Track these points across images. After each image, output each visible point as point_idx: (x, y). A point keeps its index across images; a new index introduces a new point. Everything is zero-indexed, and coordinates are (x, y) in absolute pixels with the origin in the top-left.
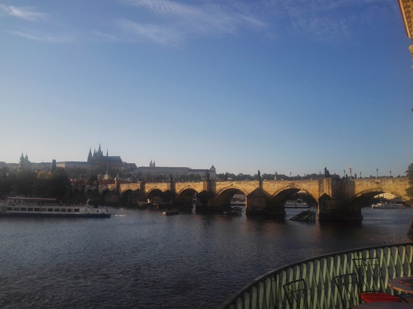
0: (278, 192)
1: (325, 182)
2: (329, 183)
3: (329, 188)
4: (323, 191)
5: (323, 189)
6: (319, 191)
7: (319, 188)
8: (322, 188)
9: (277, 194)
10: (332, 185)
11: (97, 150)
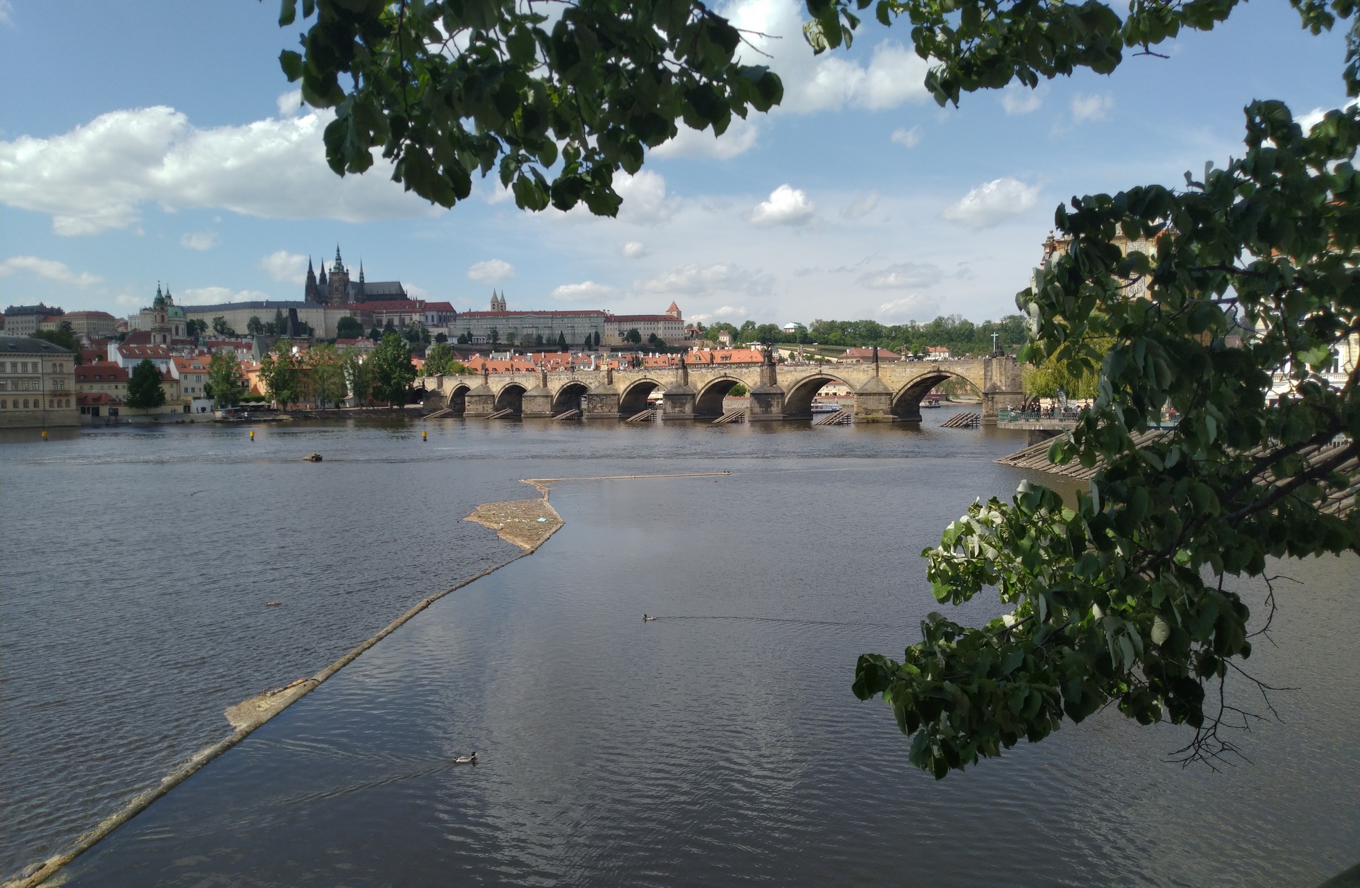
0: (912, 383)
1: (994, 364)
2: (1001, 365)
3: (1001, 374)
4: (991, 379)
5: (992, 375)
6: (985, 378)
7: (985, 374)
8: (989, 373)
9: (909, 386)
10: (1005, 369)
11: (330, 265)
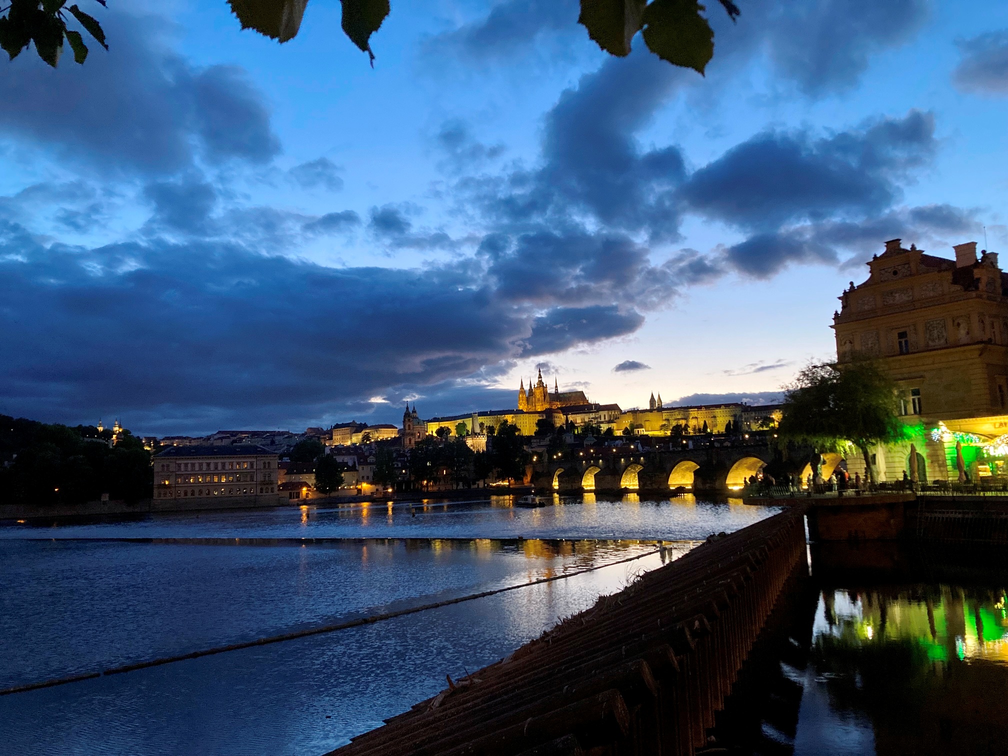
11: (535, 381)
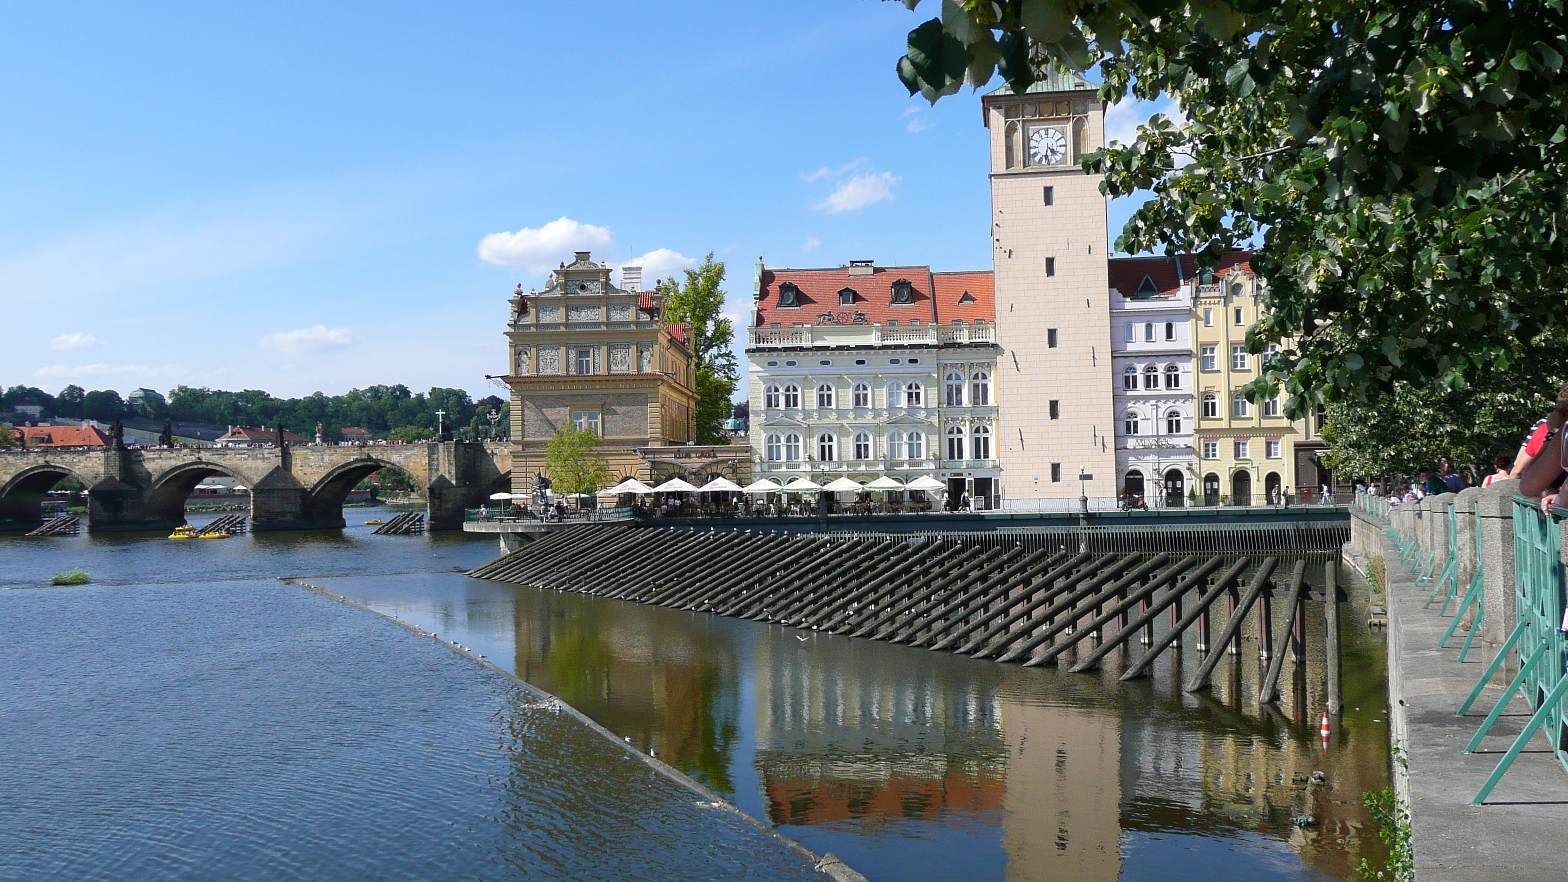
0: (332, 476)
1: (441, 450)
2: (449, 452)
3: (450, 464)
4: (437, 470)
5: (438, 465)
6: (430, 469)
7: (430, 464)
8: (435, 463)
9: (329, 479)
10: (455, 456)
